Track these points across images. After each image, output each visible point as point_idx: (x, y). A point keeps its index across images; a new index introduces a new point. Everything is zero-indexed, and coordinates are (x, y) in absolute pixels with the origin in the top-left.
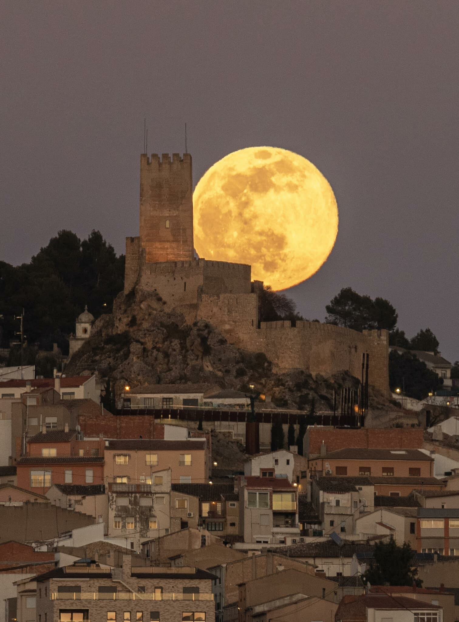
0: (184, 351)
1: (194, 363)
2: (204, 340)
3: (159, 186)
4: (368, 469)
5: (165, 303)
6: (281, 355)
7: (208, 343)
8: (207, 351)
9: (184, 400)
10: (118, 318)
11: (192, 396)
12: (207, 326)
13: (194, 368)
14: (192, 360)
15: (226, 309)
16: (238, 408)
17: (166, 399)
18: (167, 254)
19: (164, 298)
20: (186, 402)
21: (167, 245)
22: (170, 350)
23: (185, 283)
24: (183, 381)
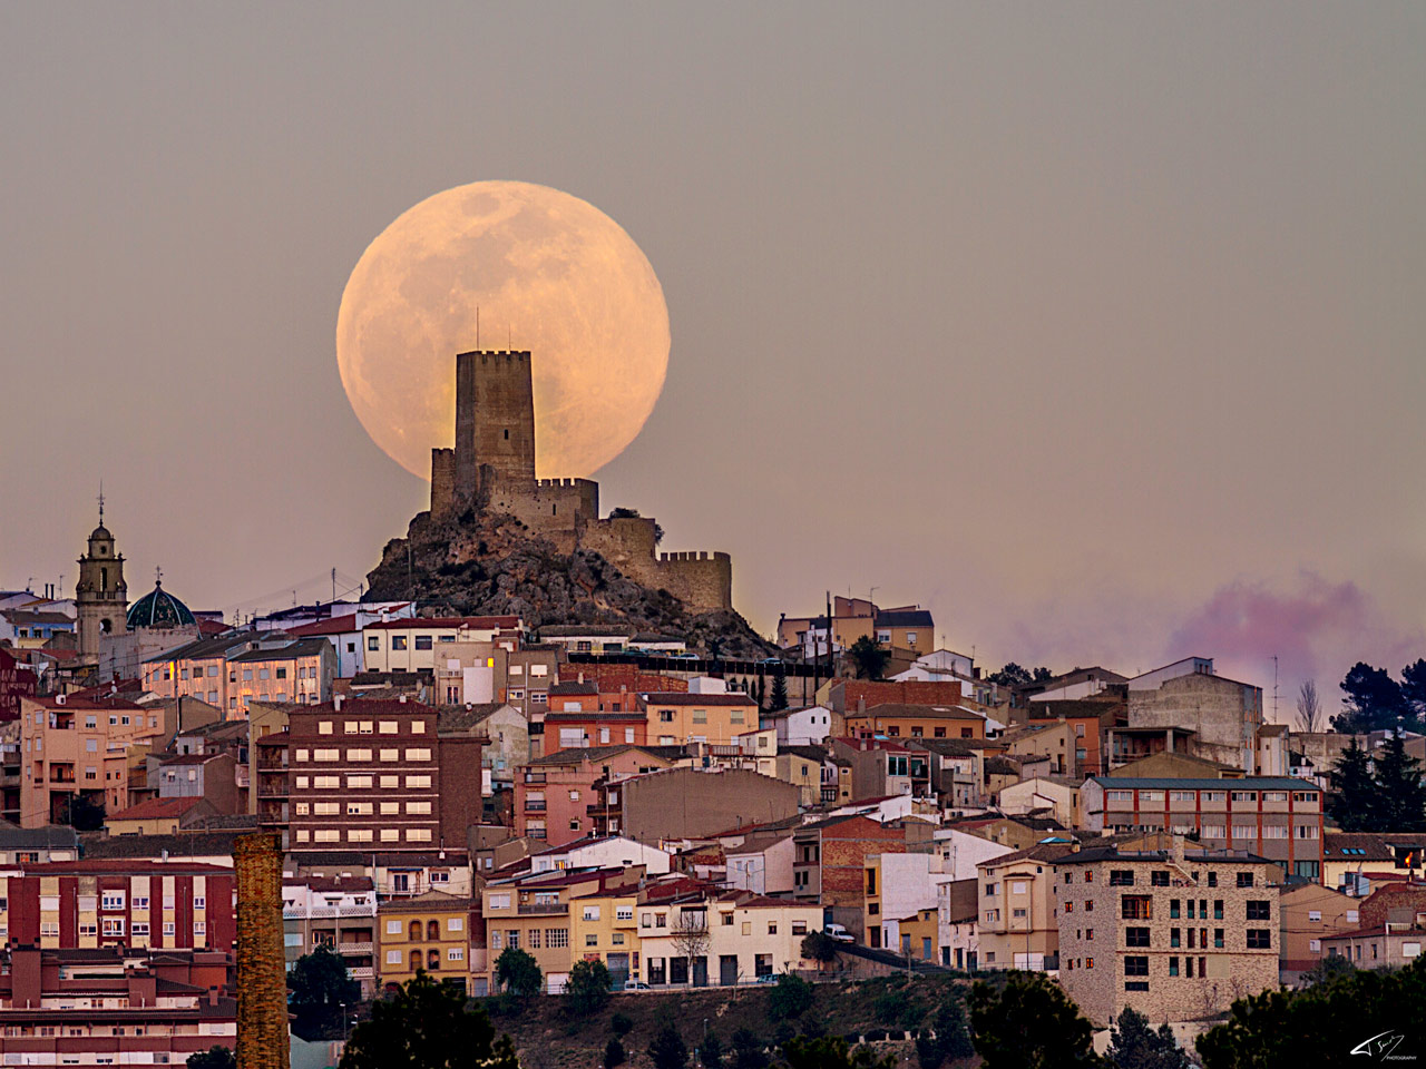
0: (568, 586)
1: (584, 600)
2: (597, 574)
3: (496, 389)
4: (921, 729)
5: (526, 528)
6: (696, 592)
7: (603, 577)
8: (602, 586)
9: (605, 645)
10: (459, 544)
11: (614, 640)
12: (597, 556)
13: (584, 605)
14: (580, 596)
15: (620, 538)
16: (669, 654)
17: (582, 642)
18: (507, 470)
19: (524, 523)
20: (606, 646)
21: (507, 459)
22: (551, 584)
23: (554, 506)
24: (573, 621)
